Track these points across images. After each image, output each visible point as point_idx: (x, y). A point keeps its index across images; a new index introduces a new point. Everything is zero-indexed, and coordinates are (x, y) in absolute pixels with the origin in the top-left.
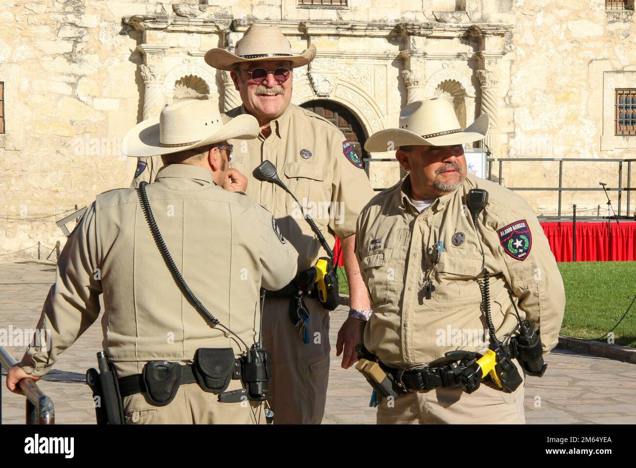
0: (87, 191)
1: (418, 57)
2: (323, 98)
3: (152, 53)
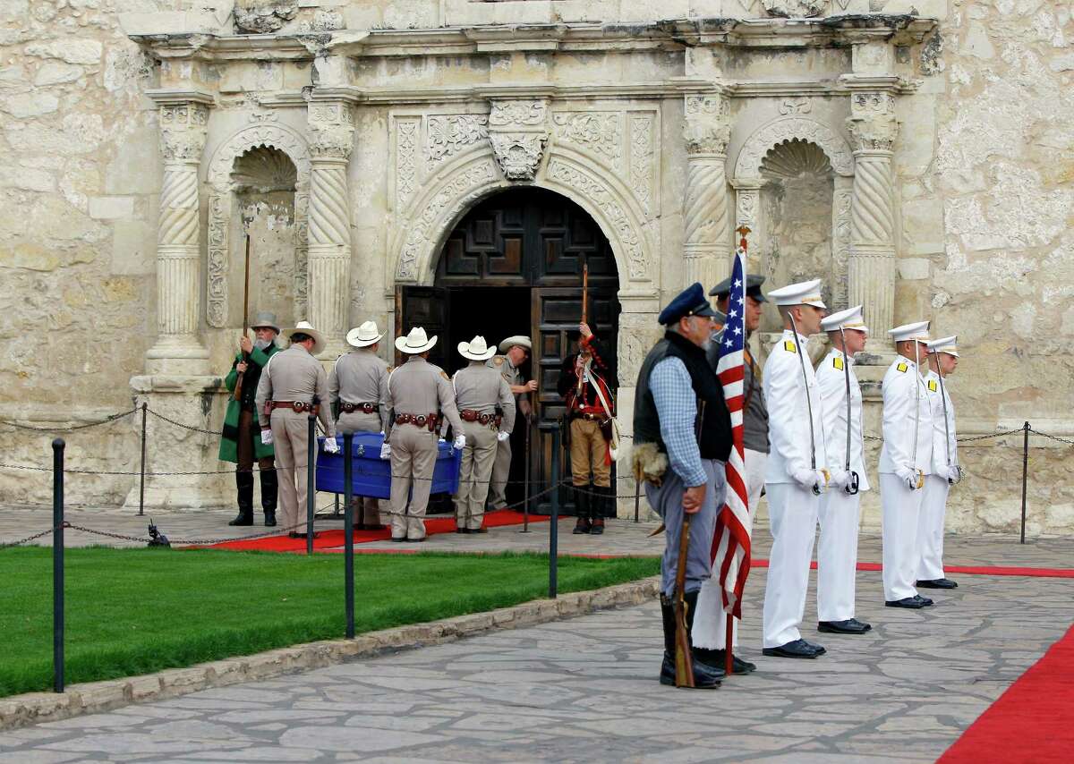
0: (74, 375)
1: (700, 92)
2: (520, 184)
3: (169, 107)
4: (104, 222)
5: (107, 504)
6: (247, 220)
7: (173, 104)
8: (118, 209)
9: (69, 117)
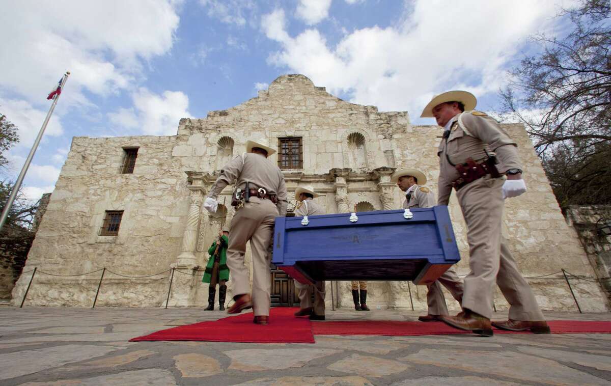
0: (153, 266)
1: (342, 187)
2: (289, 213)
3: (193, 191)
4: (170, 223)
5: (156, 306)
6: (211, 225)
7: (195, 190)
8: (175, 220)
9: (164, 197)
